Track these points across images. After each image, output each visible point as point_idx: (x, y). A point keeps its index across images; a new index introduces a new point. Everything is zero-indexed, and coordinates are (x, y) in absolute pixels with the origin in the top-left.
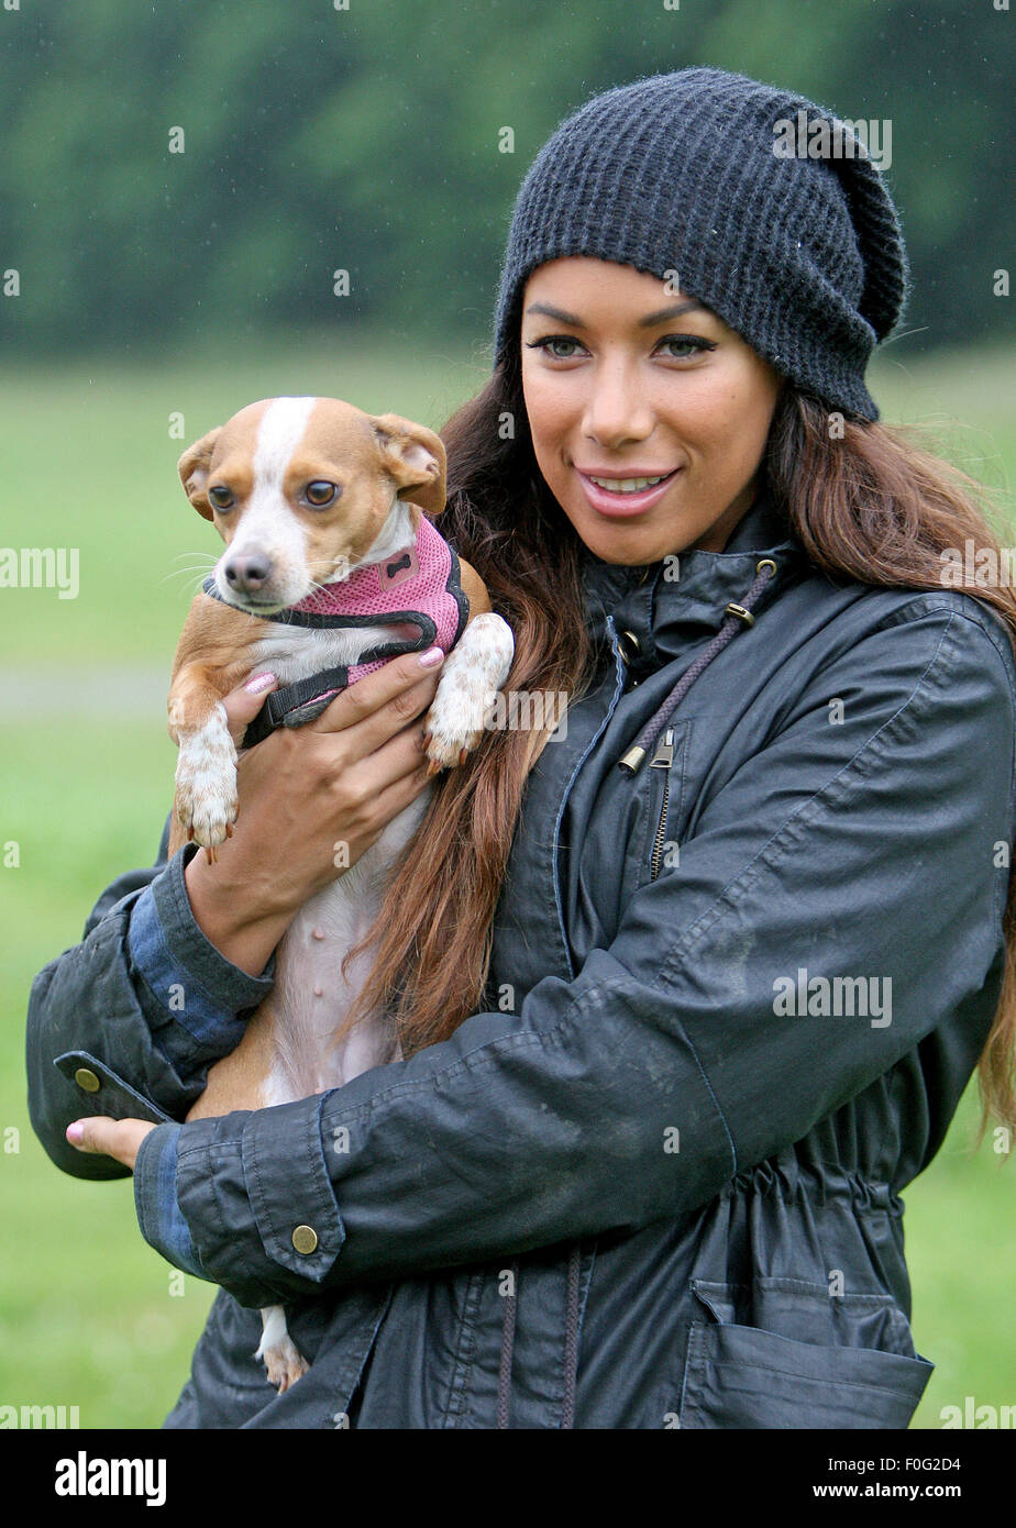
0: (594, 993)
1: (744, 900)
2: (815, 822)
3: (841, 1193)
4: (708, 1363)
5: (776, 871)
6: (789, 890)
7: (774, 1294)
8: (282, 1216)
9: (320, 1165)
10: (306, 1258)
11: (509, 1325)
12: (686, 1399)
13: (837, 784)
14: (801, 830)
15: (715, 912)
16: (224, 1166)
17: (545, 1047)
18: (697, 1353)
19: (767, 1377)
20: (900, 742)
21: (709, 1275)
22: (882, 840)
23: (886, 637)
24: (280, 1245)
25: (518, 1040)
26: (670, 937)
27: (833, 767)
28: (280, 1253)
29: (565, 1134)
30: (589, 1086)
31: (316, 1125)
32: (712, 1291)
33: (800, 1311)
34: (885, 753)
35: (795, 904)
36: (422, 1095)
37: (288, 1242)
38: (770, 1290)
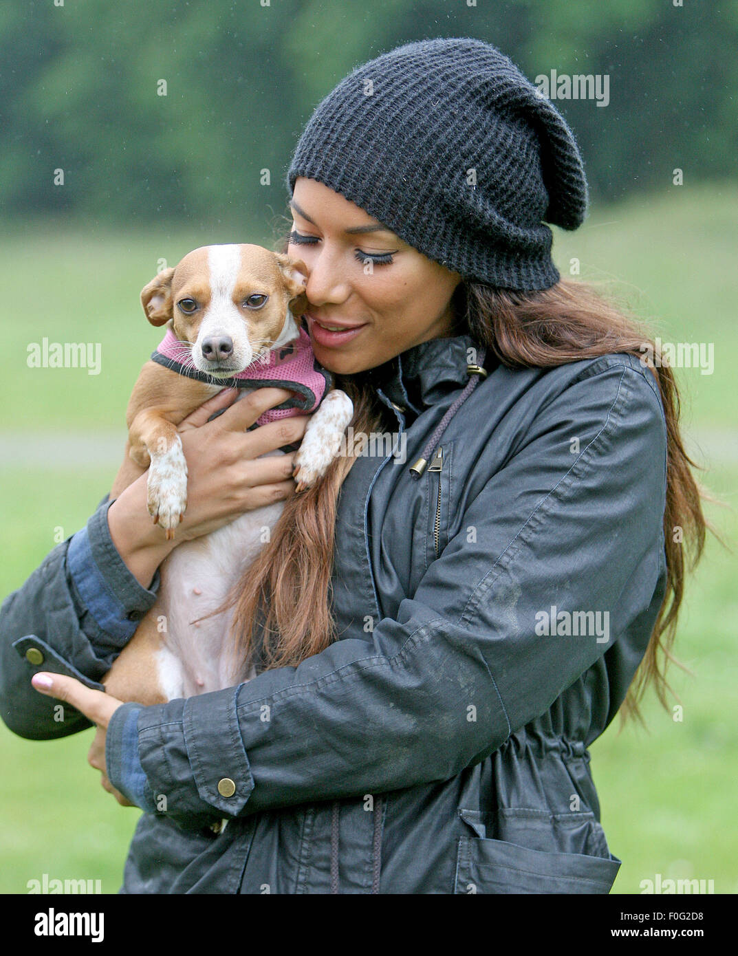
0: (423, 632)
1: (513, 564)
2: (552, 511)
3: (555, 749)
4: (471, 864)
5: (530, 545)
6: (539, 557)
7: (514, 819)
8: (212, 772)
9: (238, 739)
10: (227, 800)
11: (335, 839)
12: (457, 888)
13: (564, 485)
14: (544, 518)
15: (494, 574)
16: (172, 739)
17: (392, 667)
18: (464, 857)
19: (511, 873)
20: (600, 454)
21: (470, 807)
22: (594, 522)
23: (585, 385)
24: (210, 791)
25: (375, 661)
26: (466, 592)
27: (558, 473)
28: (209, 796)
29: (405, 723)
30: (422, 693)
31: (235, 712)
32: (472, 816)
33: (530, 829)
34: (591, 462)
35: (543, 567)
36: (308, 694)
37: (214, 789)
38: (511, 816)
